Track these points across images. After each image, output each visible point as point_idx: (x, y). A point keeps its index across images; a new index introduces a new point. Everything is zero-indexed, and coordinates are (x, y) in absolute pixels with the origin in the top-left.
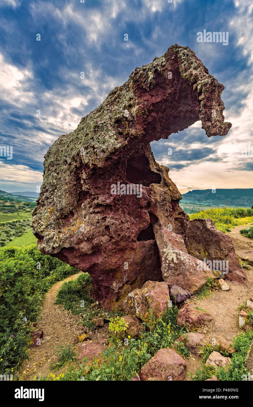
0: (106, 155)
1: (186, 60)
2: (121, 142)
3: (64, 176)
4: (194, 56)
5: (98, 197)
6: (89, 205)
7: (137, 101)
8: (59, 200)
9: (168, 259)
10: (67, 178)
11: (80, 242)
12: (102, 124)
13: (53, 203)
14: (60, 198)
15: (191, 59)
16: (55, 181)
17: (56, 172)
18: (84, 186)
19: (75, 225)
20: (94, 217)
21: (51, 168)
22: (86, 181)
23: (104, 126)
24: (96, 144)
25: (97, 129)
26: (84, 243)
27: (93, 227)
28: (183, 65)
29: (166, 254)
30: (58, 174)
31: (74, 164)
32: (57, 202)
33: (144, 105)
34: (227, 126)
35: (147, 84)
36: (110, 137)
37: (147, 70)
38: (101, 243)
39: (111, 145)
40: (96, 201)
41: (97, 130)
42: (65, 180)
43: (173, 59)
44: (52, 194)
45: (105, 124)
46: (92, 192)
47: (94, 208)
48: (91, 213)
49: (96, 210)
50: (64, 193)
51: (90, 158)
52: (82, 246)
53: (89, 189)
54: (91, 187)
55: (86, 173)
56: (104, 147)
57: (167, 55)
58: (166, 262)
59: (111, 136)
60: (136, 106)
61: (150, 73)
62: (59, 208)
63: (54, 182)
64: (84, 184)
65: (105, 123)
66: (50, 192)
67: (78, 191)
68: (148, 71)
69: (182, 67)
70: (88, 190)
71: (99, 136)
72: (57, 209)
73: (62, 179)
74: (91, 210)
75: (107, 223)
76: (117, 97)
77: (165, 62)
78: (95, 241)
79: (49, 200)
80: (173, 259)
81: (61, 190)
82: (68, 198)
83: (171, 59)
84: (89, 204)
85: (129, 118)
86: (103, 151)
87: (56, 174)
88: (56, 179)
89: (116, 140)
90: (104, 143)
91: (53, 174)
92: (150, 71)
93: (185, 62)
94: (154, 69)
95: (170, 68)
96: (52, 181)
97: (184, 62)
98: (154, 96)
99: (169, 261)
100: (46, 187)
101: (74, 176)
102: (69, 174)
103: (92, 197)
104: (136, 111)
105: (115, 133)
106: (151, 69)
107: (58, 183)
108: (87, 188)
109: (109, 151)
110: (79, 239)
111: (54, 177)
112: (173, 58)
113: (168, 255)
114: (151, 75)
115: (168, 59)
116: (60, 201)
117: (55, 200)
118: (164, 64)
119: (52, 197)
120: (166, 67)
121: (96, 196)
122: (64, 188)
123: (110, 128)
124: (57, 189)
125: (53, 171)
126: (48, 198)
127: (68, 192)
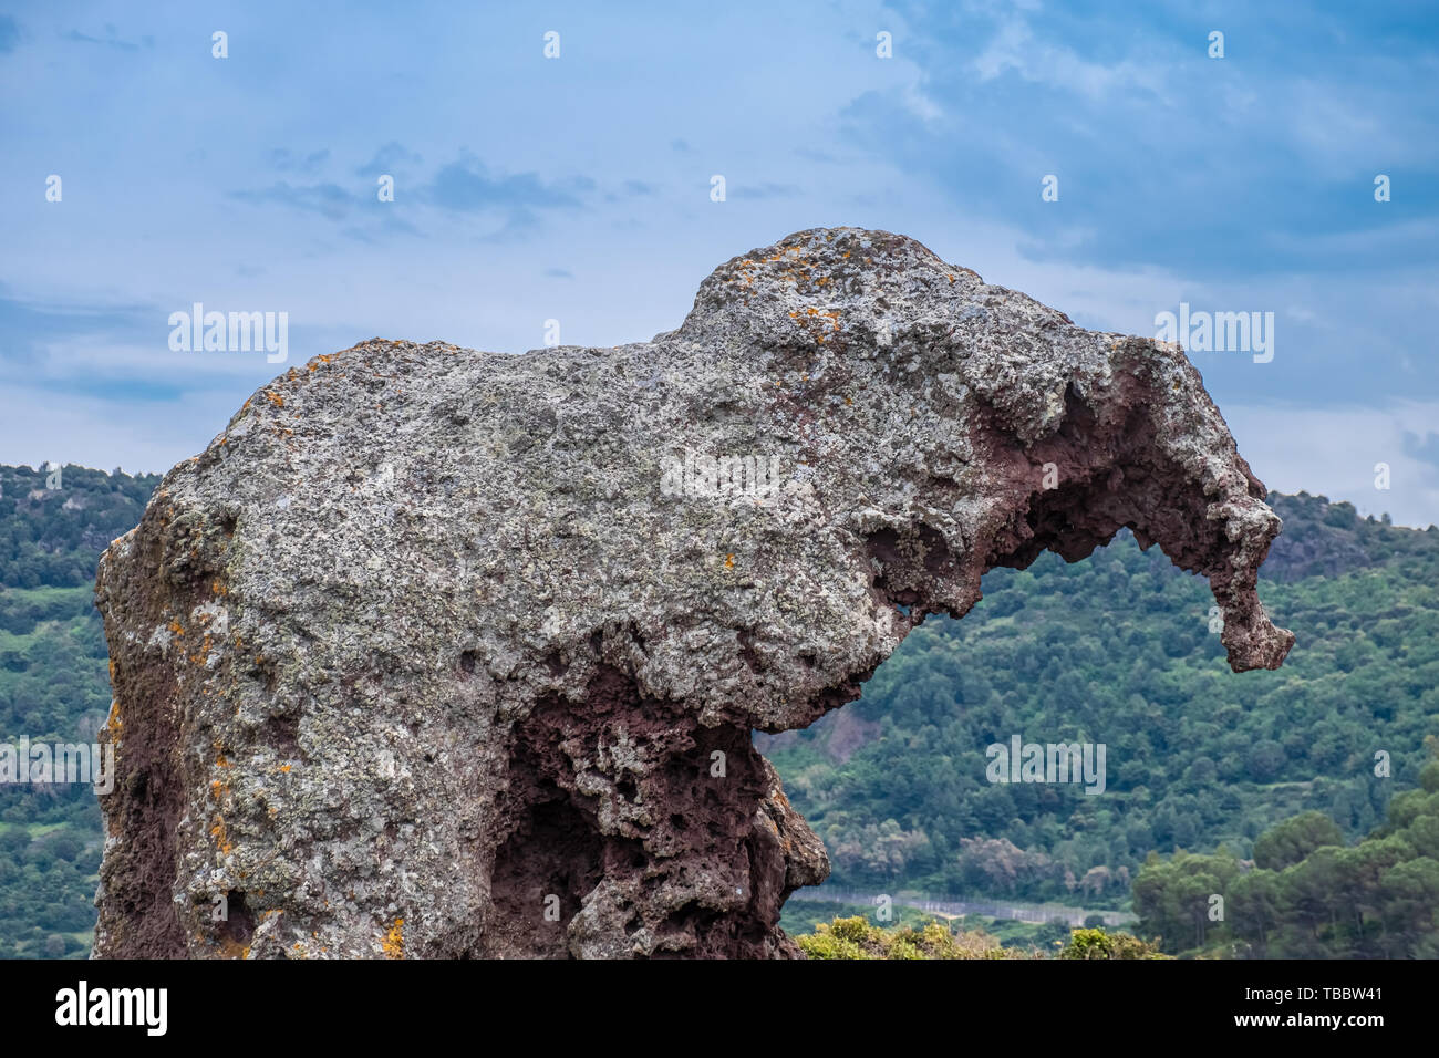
0: (825, 678)
1: (1180, 401)
3: (449, 742)
4: (1201, 389)
5: (683, 871)
6: (629, 915)
7: (984, 478)
8: (436, 884)
12: (797, 525)
13: (392, 907)
14: (438, 875)
15: (1195, 405)
16: (405, 773)
17: (405, 715)
18: (615, 811)
21: (371, 692)
22: (643, 787)
23: (804, 535)
24: (773, 621)
25: (768, 546)
28: (1168, 411)
30: (415, 727)
31: (542, 679)
32: (418, 898)
33: (1009, 499)
34: (1284, 644)
35: (1034, 428)
36: (851, 600)
37: (1043, 384)
39: (863, 641)
40: (672, 894)
41: (770, 552)
43: (1137, 377)
44: (382, 849)
46: (661, 841)
47: (663, 928)
51: (713, 675)
53: (649, 828)
54: (657, 816)
55: (642, 740)
56: (822, 643)
57: (1118, 359)
59: (858, 599)
60: (979, 497)
61: (1050, 396)
62: (433, 935)
63: (405, 781)
64: (612, 797)
66: (375, 838)
68: (1045, 388)
69: (1164, 415)
70: (637, 832)
72: (420, 941)
73: (444, 758)
77: (1109, 379)
79: (361, 890)
81: (438, 828)
83: (1130, 375)
84: (626, 905)
85: (955, 544)
86: (809, 659)
87: (403, 732)
88: (410, 760)
90: (818, 624)
91: (379, 724)
92: (1054, 390)
93: (1177, 408)
94: (1064, 385)
95: (1120, 401)
96: (387, 769)
97: (1172, 404)
98: (1040, 464)
100: (344, 803)
103: (651, 869)
104: (981, 519)
105: (865, 585)
106: (1057, 384)
108: (636, 824)
109: (850, 667)
111: (401, 749)
112: (1136, 373)
114: (1055, 409)
115: (1122, 372)
116: (438, 893)
117: (406, 886)
118: (1104, 382)
120: (1109, 395)
121: (675, 866)
122: (459, 812)
123: (844, 557)
124: (419, 821)
125: (383, 707)
126: (354, 874)
127: (473, 837)
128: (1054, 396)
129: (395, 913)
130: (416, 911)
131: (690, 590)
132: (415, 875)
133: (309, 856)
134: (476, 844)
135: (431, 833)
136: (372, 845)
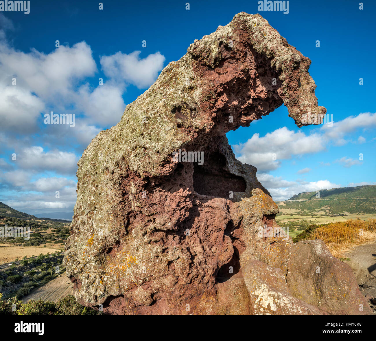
0: (162, 158)
1: (257, 30)
2: (182, 139)
3: (105, 190)
5: (154, 219)
6: (142, 232)
7: (199, 82)
8: (100, 225)
9: (263, 306)
10: (109, 192)
11: (133, 286)
13: (91, 231)
14: (101, 223)
15: (263, 29)
16: (92, 198)
17: (94, 185)
18: (134, 204)
19: (124, 261)
20: (150, 249)
21: (87, 180)
22: (137, 196)
23: (157, 117)
24: (147, 143)
26: (140, 288)
27: (150, 265)
28: (254, 36)
29: (259, 299)
30: (97, 187)
31: (118, 171)
32: (97, 229)
33: (209, 86)
34: (321, 112)
35: (210, 60)
36: (165, 132)
38: (164, 287)
39: (169, 143)
40: (152, 226)
41: (148, 123)
42: (107, 195)
44: (90, 217)
45: (158, 114)
46: (146, 211)
47: (150, 236)
48: (146, 243)
49: (153, 239)
50: (106, 215)
51: (140, 163)
52: (137, 293)
53: (142, 208)
54: (143, 204)
55: (136, 184)
58: (260, 310)
59: (168, 131)
60: (199, 88)
61: (213, 46)
62: (101, 238)
63: (92, 200)
64: (133, 200)
65: (158, 112)
66: (87, 215)
67: (126, 211)
68: (210, 44)
69: (253, 38)
70: (140, 209)
71: (151, 131)
72: (98, 239)
73: (102, 194)
74: (146, 239)
75: (169, 257)
76: (173, 76)
77: (232, 33)
78: (155, 285)
79: (86, 227)
80: (269, 305)
81: (102, 211)
82: (112, 222)
83: (239, 29)
84: (142, 229)
85: (190, 105)
86: (158, 152)
87: (94, 188)
88: (94, 195)
89: (175, 135)
90: (158, 142)
91: (90, 187)
92: (214, 44)
93: (257, 33)
94: (219, 41)
95: (238, 40)
96: (89, 198)
97: (255, 32)
98: (222, 74)
99: (264, 309)
100: (81, 207)
101: (120, 190)
102: (112, 187)
103: (147, 219)
104: (199, 95)
105: (172, 126)
106: (214, 42)
107: (98, 201)
108: (138, 207)
110: (131, 282)
111: (92, 193)
112: (241, 28)
113: (261, 299)
114: (216, 50)
115: (235, 29)
116: (101, 227)
117: (94, 226)
118: (230, 35)
119: (90, 221)
120: (233, 39)
121: (152, 218)
122: (106, 207)
123: (166, 120)
124: (96, 210)
125: (90, 183)
126: (85, 223)
127: (111, 213)
128: (215, 46)
129: (92, 233)
130: (96, 232)
131: (134, 140)
132: (96, 223)
133: (78, 219)
134: (113, 214)
135: (100, 212)
136: (87, 216)
